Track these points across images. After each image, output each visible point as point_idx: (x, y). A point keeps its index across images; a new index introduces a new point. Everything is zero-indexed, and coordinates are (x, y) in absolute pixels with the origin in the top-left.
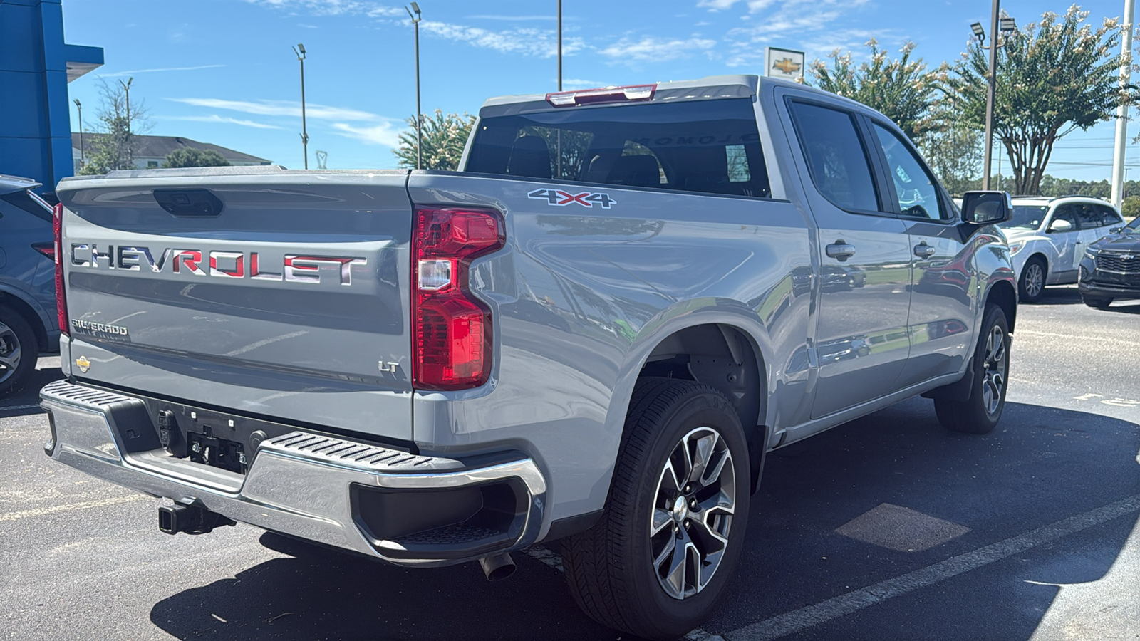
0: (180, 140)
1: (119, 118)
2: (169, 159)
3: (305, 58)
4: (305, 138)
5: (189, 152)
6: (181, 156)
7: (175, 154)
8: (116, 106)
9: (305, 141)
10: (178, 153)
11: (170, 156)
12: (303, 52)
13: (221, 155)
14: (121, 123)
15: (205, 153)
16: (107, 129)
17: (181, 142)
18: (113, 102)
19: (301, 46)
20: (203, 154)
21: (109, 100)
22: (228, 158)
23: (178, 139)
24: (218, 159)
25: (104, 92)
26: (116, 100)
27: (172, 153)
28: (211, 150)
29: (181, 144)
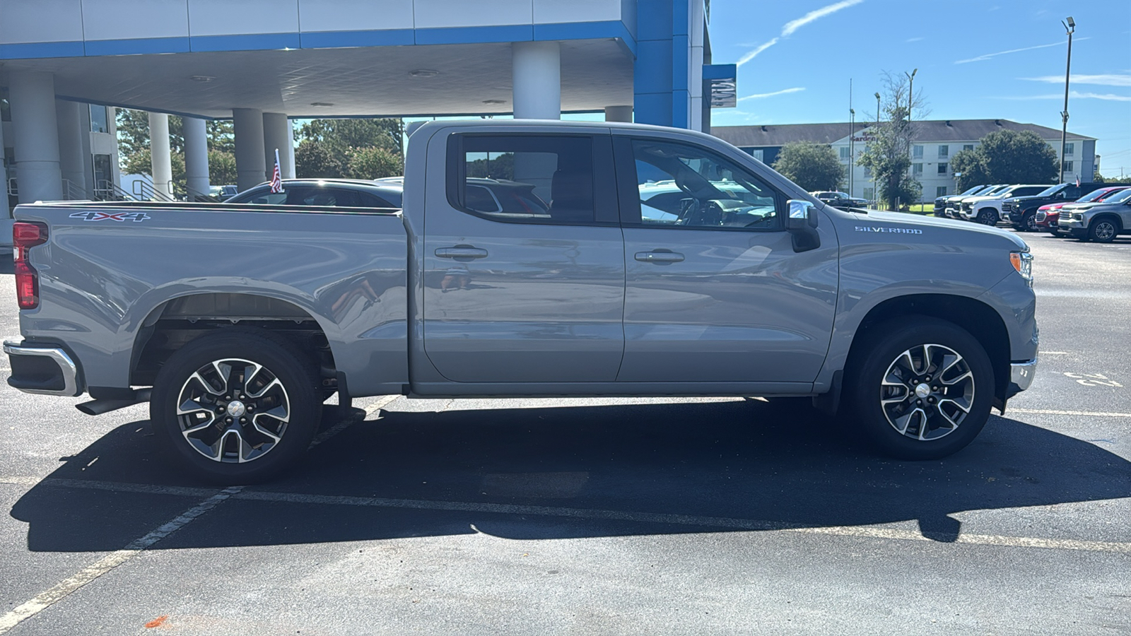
0: (999, 122)
1: (898, 109)
2: (983, 142)
3: (1073, 31)
4: (1066, 117)
5: (1004, 134)
6: (995, 138)
7: (989, 136)
8: (897, 97)
9: (1065, 120)
10: (993, 136)
11: (984, 139)
12: (1072, 25)
13: (1038, 135)
14: (900, 113)
15: (1021, 134)
16: (886, 118)
17: (1000, 125)
18: (896, 94)
19: (1070, 19)
20: (1019, 135)
21: (891, 92)
22: (1045, 138)
23: (997, 122)
24: (1033, 140)
25: (888, 85)
26: (897, 92)
27: (986, 136)
28: (1028, 131)
29: (1000, 127)
